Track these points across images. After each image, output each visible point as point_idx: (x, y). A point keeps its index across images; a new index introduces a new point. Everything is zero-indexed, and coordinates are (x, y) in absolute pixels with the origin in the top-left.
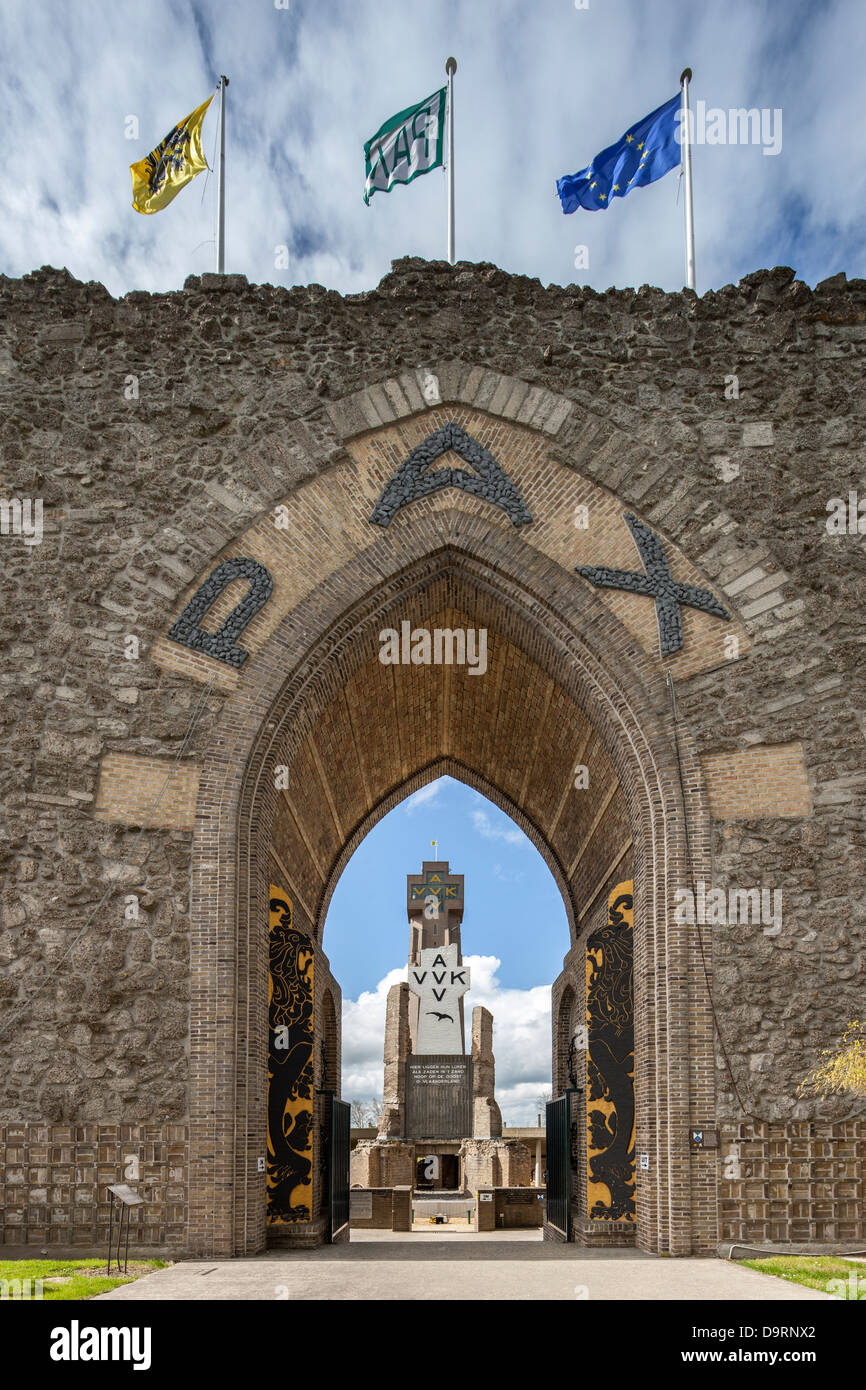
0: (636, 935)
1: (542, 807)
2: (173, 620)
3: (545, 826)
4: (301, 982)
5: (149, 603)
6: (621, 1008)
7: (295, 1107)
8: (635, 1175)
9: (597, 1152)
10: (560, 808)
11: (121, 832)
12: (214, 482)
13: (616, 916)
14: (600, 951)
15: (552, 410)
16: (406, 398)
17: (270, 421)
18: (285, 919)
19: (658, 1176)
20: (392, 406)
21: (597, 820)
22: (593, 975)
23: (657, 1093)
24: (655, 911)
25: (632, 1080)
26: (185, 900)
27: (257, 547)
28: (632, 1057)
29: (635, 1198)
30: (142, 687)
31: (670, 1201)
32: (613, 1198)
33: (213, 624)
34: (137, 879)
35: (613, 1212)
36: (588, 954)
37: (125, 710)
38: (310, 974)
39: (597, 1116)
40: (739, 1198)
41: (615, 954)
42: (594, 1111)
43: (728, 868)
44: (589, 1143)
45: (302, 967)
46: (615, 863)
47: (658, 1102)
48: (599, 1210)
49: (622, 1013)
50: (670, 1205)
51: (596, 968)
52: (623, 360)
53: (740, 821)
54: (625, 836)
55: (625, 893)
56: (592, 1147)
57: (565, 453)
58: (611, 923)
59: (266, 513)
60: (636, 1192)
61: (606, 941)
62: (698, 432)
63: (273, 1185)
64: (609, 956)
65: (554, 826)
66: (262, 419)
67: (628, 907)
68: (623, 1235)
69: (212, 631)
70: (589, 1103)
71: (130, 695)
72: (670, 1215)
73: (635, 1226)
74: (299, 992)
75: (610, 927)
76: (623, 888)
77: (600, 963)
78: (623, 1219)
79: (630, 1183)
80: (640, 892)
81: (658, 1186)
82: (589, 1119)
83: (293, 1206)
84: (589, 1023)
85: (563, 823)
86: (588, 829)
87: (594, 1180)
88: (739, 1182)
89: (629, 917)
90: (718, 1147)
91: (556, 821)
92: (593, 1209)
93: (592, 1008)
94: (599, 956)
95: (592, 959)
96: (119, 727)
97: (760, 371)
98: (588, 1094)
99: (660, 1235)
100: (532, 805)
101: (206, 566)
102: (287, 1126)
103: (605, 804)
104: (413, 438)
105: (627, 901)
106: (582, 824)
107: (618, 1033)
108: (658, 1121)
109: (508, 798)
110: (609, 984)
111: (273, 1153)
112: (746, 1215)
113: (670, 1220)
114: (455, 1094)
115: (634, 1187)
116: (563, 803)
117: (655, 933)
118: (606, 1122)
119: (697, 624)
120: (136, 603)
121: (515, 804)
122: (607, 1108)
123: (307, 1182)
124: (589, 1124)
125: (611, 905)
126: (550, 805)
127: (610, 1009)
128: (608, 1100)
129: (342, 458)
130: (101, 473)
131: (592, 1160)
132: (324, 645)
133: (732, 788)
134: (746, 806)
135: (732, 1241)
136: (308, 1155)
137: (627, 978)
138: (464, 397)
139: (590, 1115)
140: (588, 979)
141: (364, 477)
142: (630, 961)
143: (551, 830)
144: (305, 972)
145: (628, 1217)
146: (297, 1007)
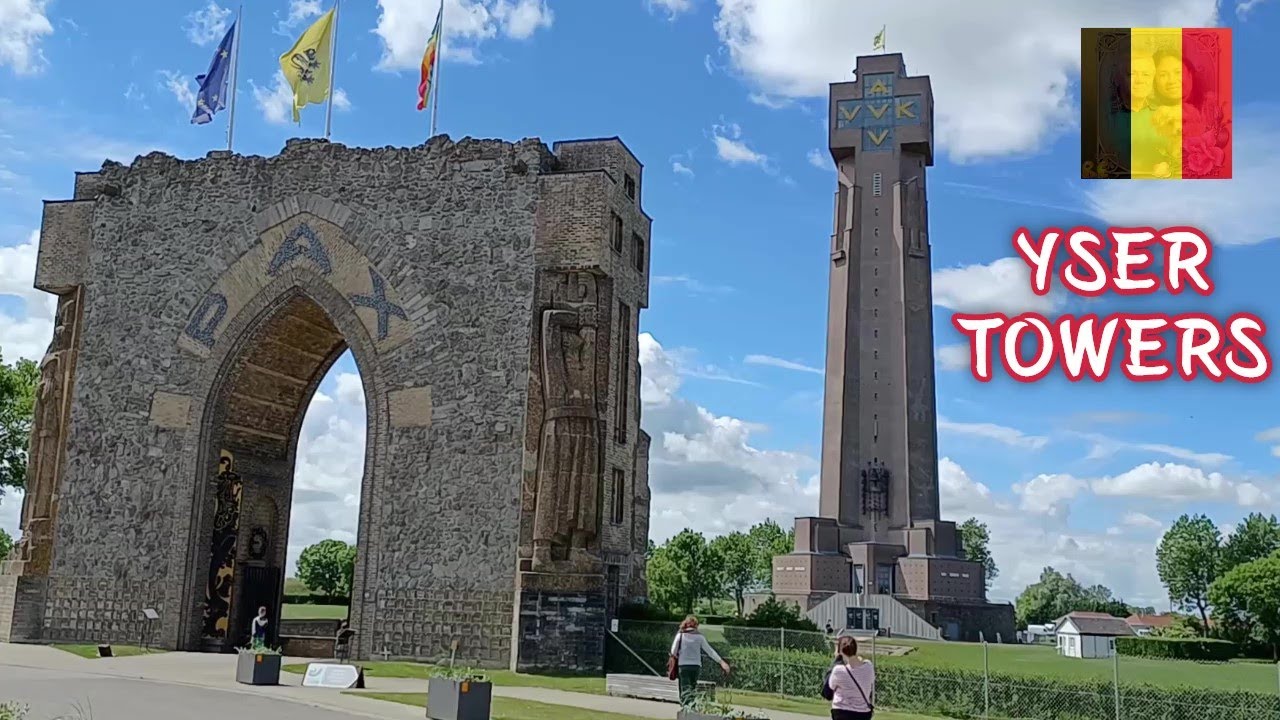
2: (188, 323)
4: (234, 501)
5: (179, 316)
7: (223, 573)
11: (158, 431)
12: (209, 255)
15: (342, 214)
16: (286, 211)
17: (233, 225)
18: (228, 467)
20: (280, 216)
26: (178, 466)
27: (222, 287)
30: (173, 358)
33: (203, 325)
34: (161, 455)
37: (164, 370)
38: (239, 496)
45: (235, 493)
52: (373, 187)
53: (401, 427)
57: (349, 234)
59: (227, 270)
62: (401, 223)
63: (207, 616)
66: (229, 225)
69: (202, 329)
71: (167, 363)
74: (232, 507)
83: (217, 628)
90: (375, 602)
96: (161, 378)
97: (429, 190)
101: (202, 297)
102: (218, 583)
104: (288, 228)
111: (209, 598)
119: (394, 321)
120: (174, 316)
123: (225, 616)
129: (259, 241)
130: (166, 252)
132: (245, 335)
133: (400, 409)
134: (405, 419)
136: (228, 600)
138: (308, 210)
141: (267, 250)
144: (236, 495)
146: (230, 516)
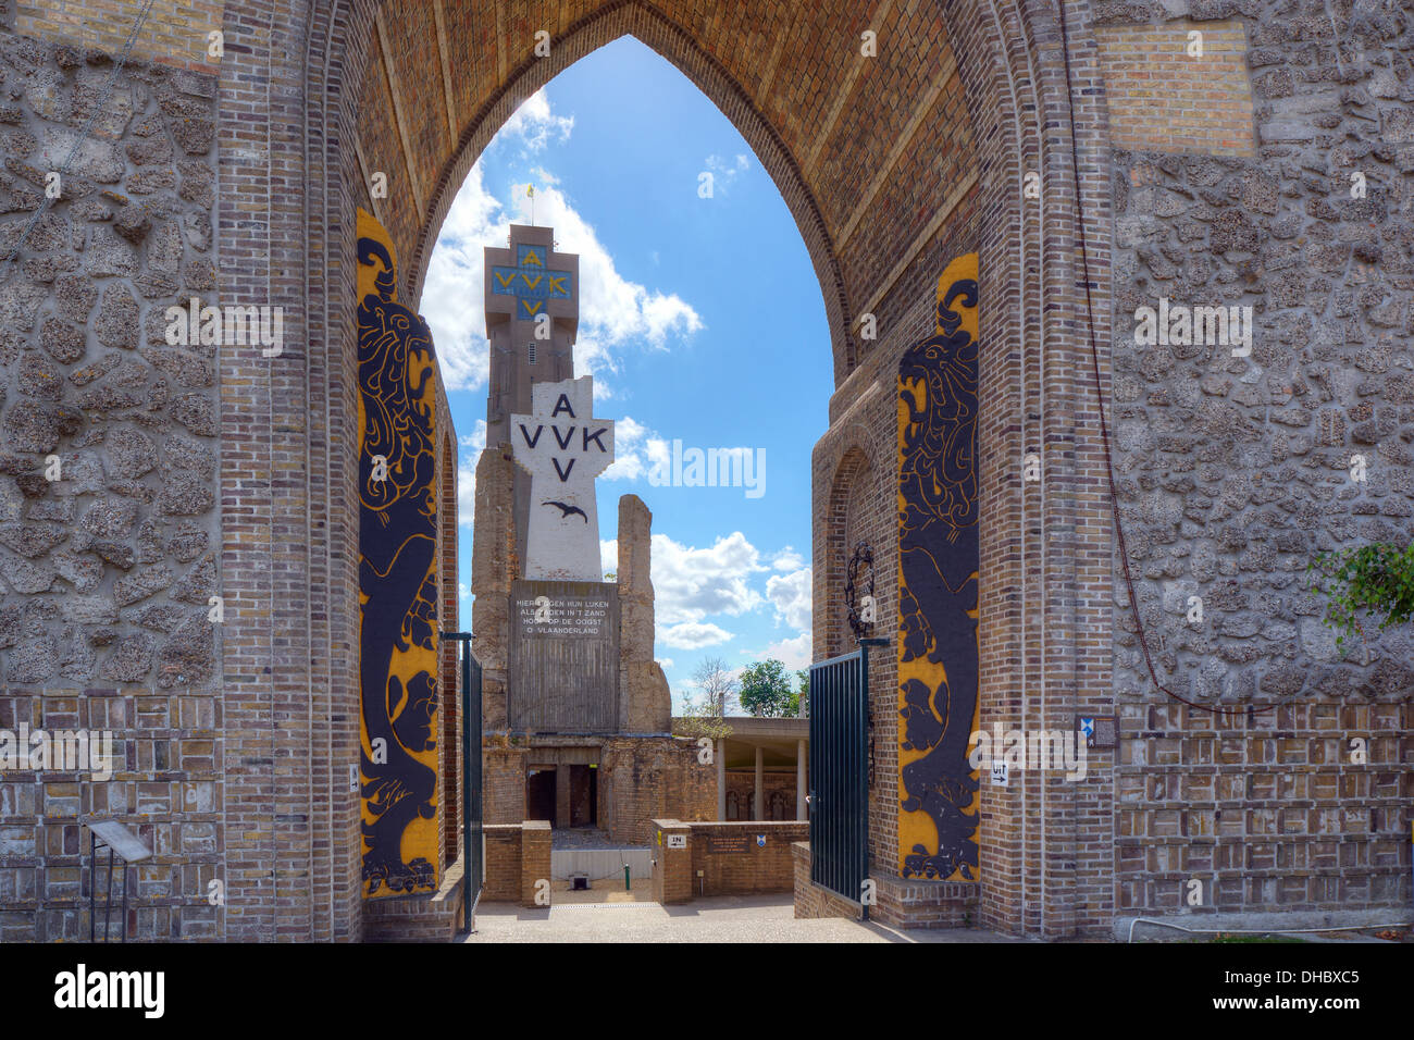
0: (985, 356)
1: (797, 109)
3: (798, 150)
4: (414, 413)
6: (956, 492)
7: (406, 664)
8: (978, 796)
9: (915, 755)
10: (834, 115)
13: (949, 318)
14: (922, 384)
19: (1023, 799)
21: (903, 141)
22: (909, 429)
23: (1023, 649)
24: (1022, 312)
25: (975, 623)
28: (975, 582)
29: (977, 838)
31: (1043, 842)
32: (942, 839)
35: (940, 867)
36: (901, 387)
38: (429, 398)
39: (915, 689)
40: (1145, 835)
41: (947, 391)
42: (910, 681)
43: (1136, 242)
44: (902, 739)
45: (415, 383)
46: (935, 222)
47: (1024, 663)
48: (918, 862)
49: (958, 500)
50: (1043, 850)
51: (914, 417)
53: (1154, 157)
54: (959, 170)
55: (965, 277)
56: (907, 747)
58: (940, 331)
60: (979, 828)
61: (933, 365)
63: (371, 819)
64: (937, 393)
65: (817, 150)
67: (969, 304)
68: (959, 904)
70: (902, 666)
72: (1043, 868)
73: (978, 888)
74: (410, 433)
75: (938, 340)
76: (962, 267)
77: (921, 405)
78: (957, 877)
79: (969, 812)
80: (995, 275)
81: (1024, 816)
82: (901, 695)
83: (406, 860)
84: (903, 517)
85: (836, 144)
86: (884, 157)
87: (910, 806)
88: (1146, 808)
89: (970, 321)
90: (1116, 746)
91: (822, 139)
92: (908, 859)
93: (909, 490)
94: (920, 393)
95: (908, 397)
98: (902, 650)
99: (1026, 904)
100: (779, 104)
102: (393, 702)
103: (921, 111)
105: (968, 291)
106: (873, 146)
107: (952, 537)
108: (1025, 700)
109: (738, 89)
110: (937, 445)
112: (1153, 866)
113: (1043, 877)
114: (591, 655)
115: (975, 820)
116: (840, 103)
117: (1022, 352)
118: (931, 699)
121: (749, 103)
122: (932, 675)
123: (429, 813)
124: (902, 704)
125: (941, 297)
126: (812, 109)
127: (938, 491)
128: (934, 660)
131: (906, 769)
133: (1141, 94)
134: (1162, 130)
135: (1133, 913)
136: (430, 760)
137: (967, 435)
139: (904, 687)
140: (901, 434)
142: (973, 404)
143: (811, 155)
144: (420, 393)
145: (966, 874)
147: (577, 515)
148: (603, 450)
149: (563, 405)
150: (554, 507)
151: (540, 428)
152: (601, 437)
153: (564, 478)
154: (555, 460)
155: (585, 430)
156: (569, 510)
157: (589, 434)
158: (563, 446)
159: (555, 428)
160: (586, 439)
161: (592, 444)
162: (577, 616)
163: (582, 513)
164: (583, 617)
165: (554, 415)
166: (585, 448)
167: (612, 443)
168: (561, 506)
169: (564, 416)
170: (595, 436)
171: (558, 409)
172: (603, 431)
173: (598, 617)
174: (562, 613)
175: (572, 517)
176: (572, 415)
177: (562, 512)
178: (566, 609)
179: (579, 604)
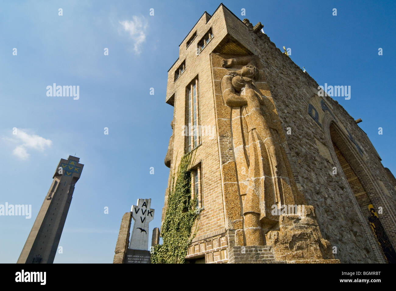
147: (144, 232)
148: (152, 216)
149: (145, 204)
150: (139, 229)
151: (139, 209)
152: (152, 213)
153: (142, 222)
154: (141, 217)
155: (148, 211)
156: (143, 230)
157: (149, 212)
158: (143, 214)
159: (142, 209)
160: (148, 213)
161: (150, 214)
162: (142, 260)
163: (145, 231)
164: (143, 261)
165: (142, 206)
166: (148, 215)
167: (154, 214)
168: (141, 229)
169: (144, 207)
170: (150, 213)
171: (143, 205)
172: (152, 211)
173: (146, 261)
174: (138, 259)
175: (143, 232)
176: (146, 207)
177: (141, 231)
178: (139, 258)
179: (143, 257)
